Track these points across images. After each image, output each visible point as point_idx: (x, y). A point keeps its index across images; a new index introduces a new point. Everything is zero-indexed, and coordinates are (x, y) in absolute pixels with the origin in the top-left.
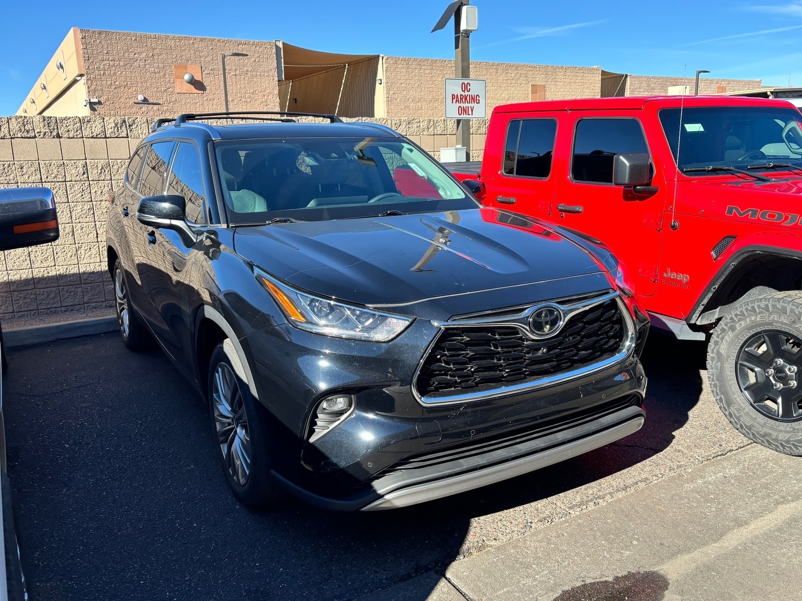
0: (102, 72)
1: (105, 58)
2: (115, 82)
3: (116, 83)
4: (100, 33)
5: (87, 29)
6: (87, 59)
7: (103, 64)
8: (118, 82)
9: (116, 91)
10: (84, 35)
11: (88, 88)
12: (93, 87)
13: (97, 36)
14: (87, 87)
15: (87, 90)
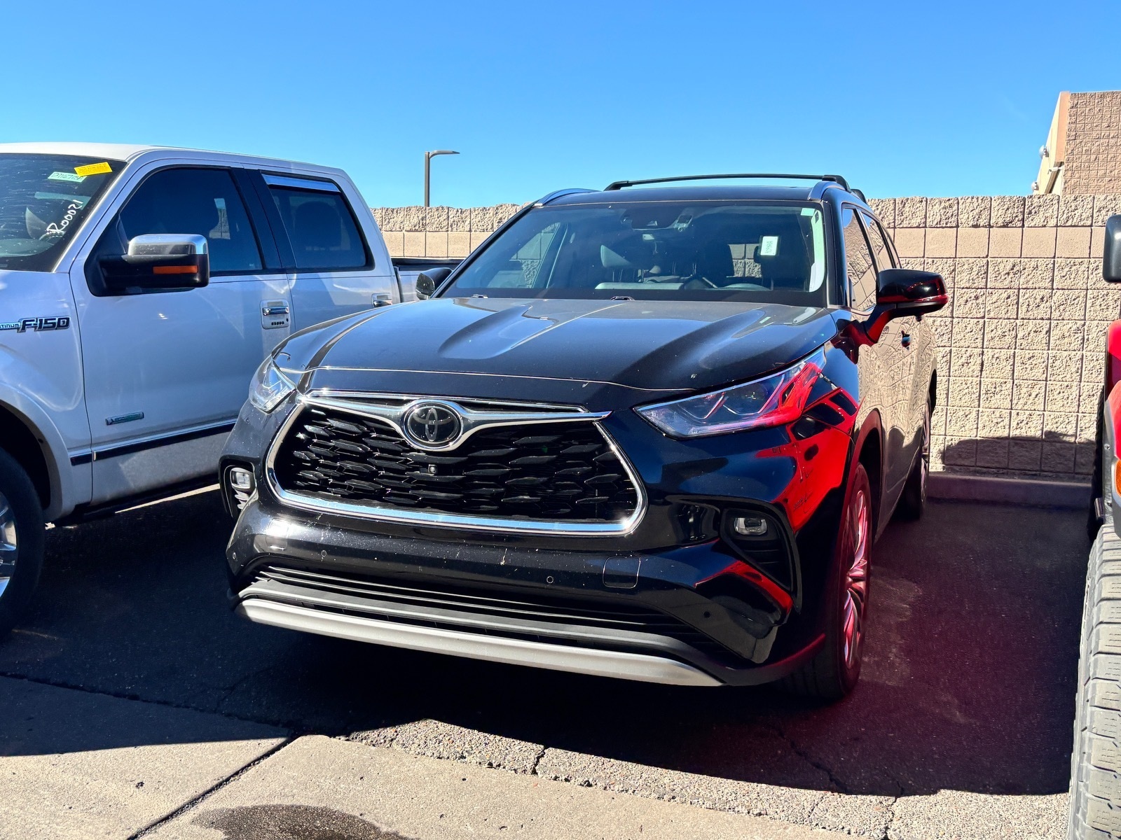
0: (1093, 157)
1: (1103, 134)
2: (1111, 172)
3: (1113, 173)
4: (1103, 96)
5: (1083, 92)
6: (1073, 138)
7: (1097, 143)
8: (1116, 171)
9: (1111, 185)
10: (1076, 102)
11: (1065, 183)
12: (1073, 181)
13: (1096, 101)
14: (1064, 181)
15: (1063, 186)
